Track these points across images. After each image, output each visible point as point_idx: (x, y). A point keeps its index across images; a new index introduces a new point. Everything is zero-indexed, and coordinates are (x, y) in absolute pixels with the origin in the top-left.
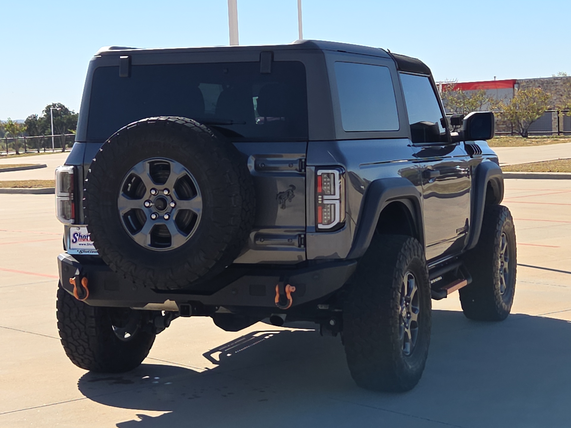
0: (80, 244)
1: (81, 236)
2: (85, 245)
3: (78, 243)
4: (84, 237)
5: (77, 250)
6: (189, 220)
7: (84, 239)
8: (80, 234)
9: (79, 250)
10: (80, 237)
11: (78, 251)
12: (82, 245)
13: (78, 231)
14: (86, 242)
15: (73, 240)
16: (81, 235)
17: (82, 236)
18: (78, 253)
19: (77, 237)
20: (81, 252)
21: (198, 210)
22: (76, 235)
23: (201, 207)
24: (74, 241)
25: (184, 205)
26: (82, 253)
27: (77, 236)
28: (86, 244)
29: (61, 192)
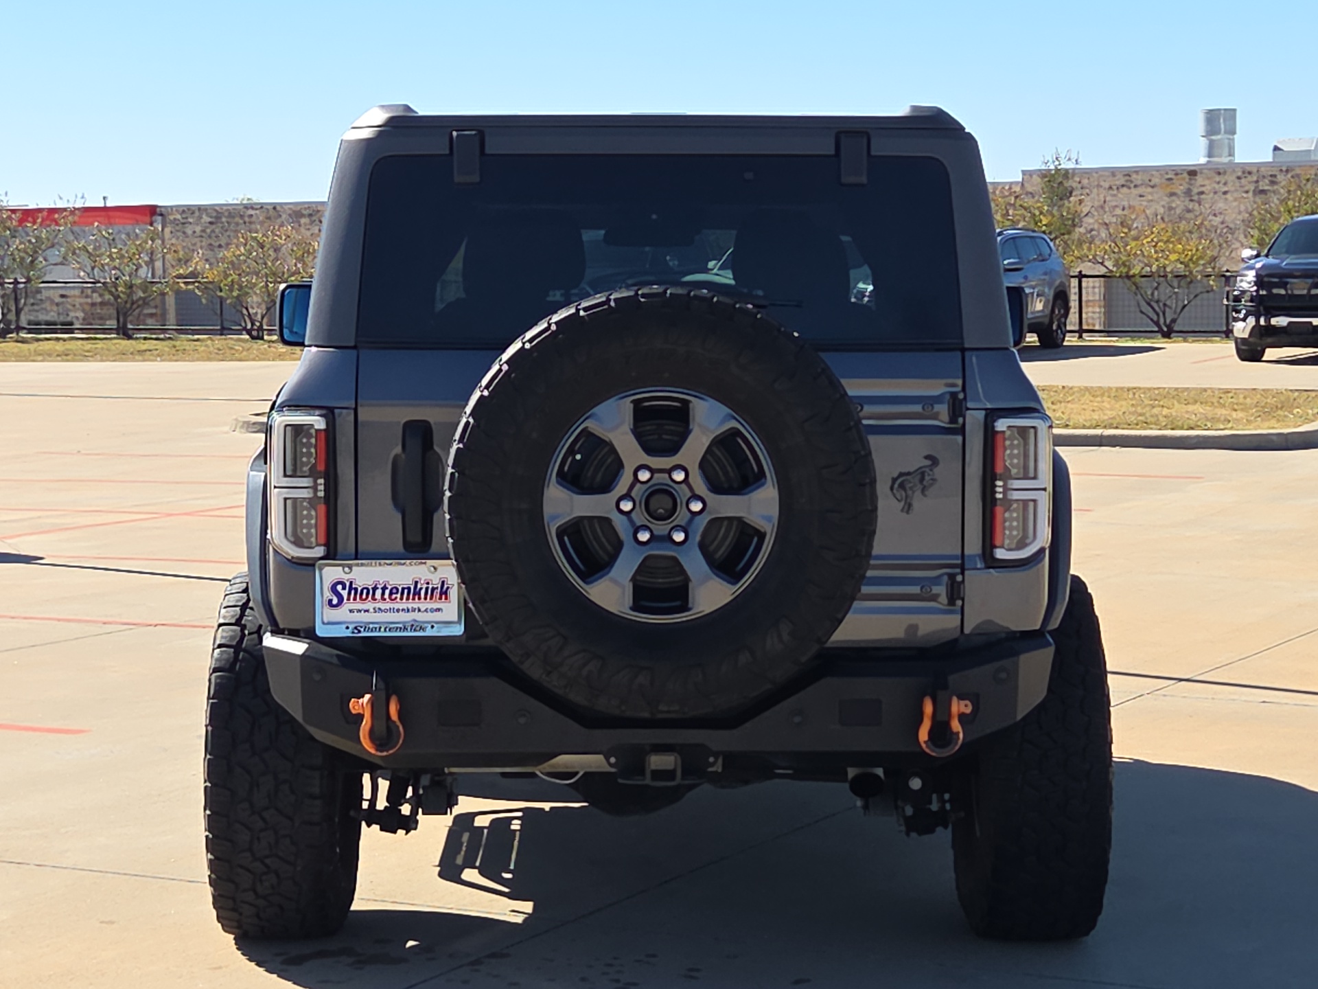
0: (351, 611)
1: (356, 589)
2: (367, 611)
3: (347, 606)
4: (365, 591)
5: (344, 626)
6: (727, 543)
7: (364, 596)
8: (351, 583)
9: (351, 627)
10: (353, 592)
11: (347, 628)
12: (359, 611)
13: (346, 578)
14: (369, 605)
15: (330, 601)
16: (354, 586)
17: (359, 589)
18: (348, 633)
19: (345, 593)
20: (356, 631)
21: (769, 519)
22: (339, 587)
23: (774, 511)
24: (335, 601)
25: (729, 506)
26: (359, 632)
27: (344, 588)
28: (372, 610)
29: (285, 475)
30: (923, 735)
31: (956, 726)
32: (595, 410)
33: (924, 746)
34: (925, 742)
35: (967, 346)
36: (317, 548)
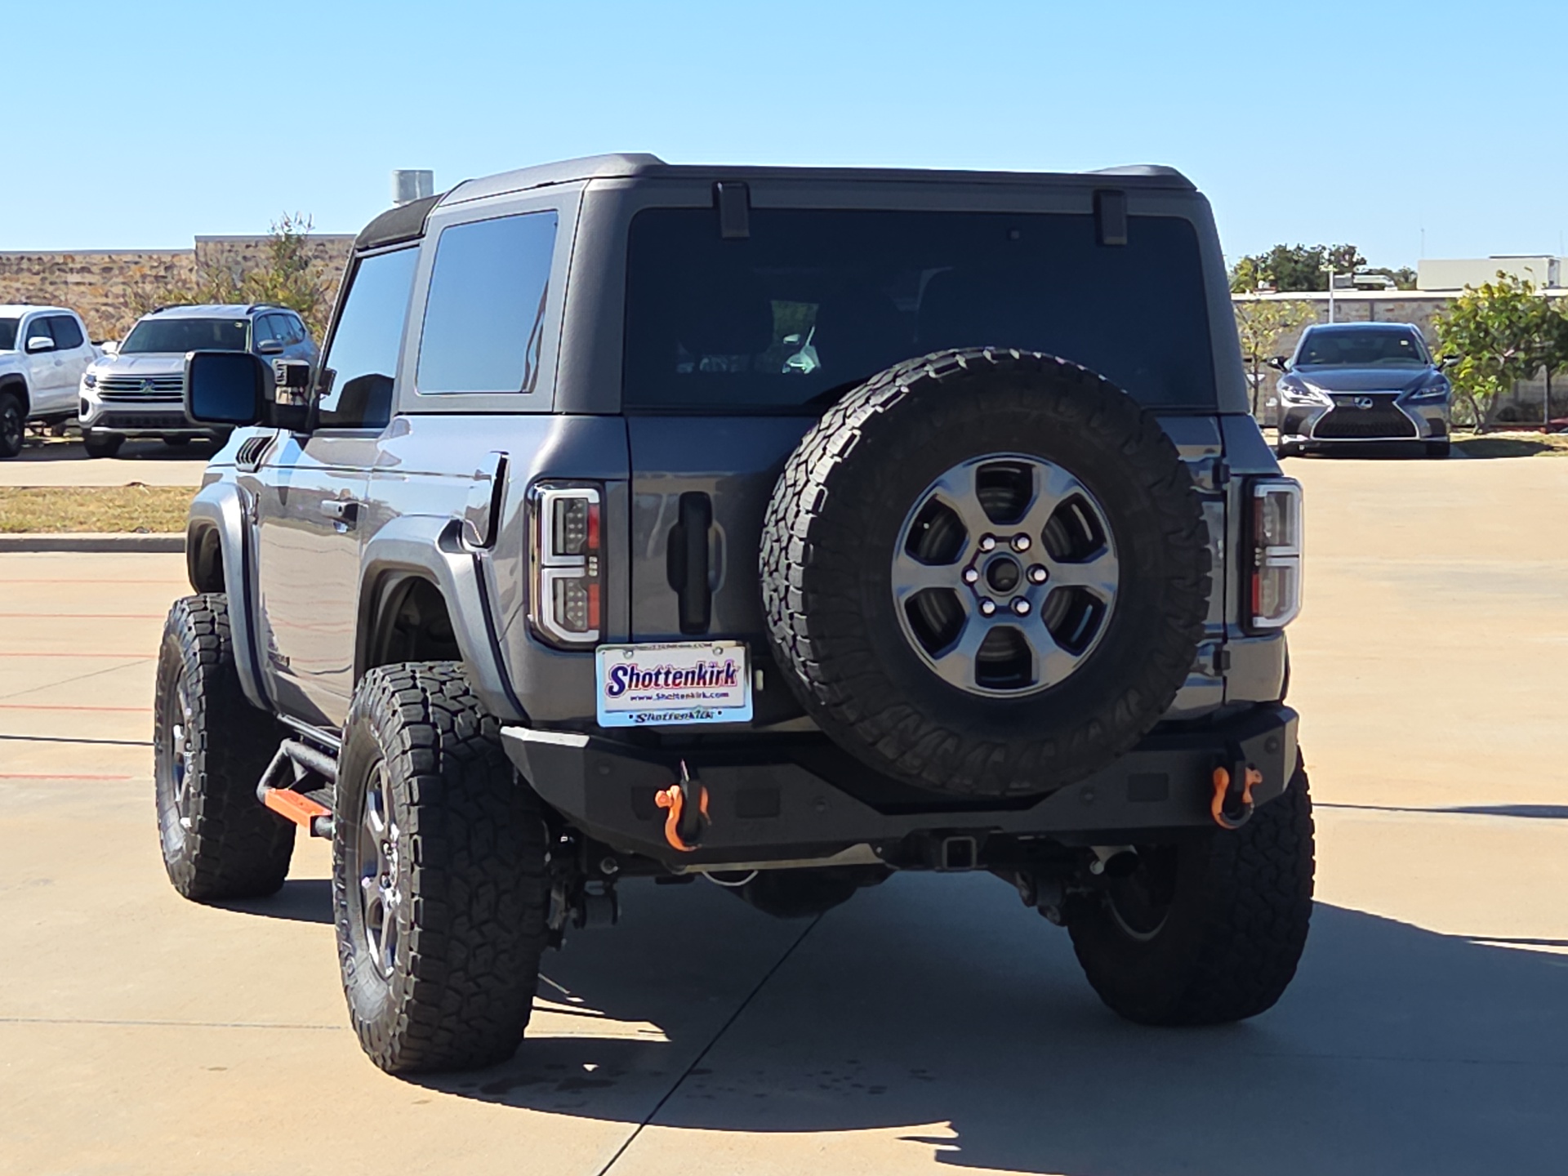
0: (633, 698)
1: (638, 675)
2: (649, 698)
3: (628, 694)
4: (647, 677)
5: (628, 714)
6: (1059, 614)
7: (647, 682)
8: (633, 669)
9: (635, 715)
10: (635, 678)
11: (631, 717)
12: (641, 698)
13: (627, 662)
14: (652, 691)
15: (611, 688)
16: (636, 672)
17: (642, 674)
18: (631, 723)
19: (626, 679)
20: (640, 720)
21: (1109, 587)
22: (620, 673)
23: (1114, 580)
24: (616, 688)
25: (1074, 574)
26: (643, 720)
27: (625, 674)
28: (655, 697)
29: (555, 553)
30: (1217, 807)
31: (1247, 797)
32: (944, 477)
33: (1217, 818)
34: (1220, 814)
35: (1221, 410)
36: (591, 632)
